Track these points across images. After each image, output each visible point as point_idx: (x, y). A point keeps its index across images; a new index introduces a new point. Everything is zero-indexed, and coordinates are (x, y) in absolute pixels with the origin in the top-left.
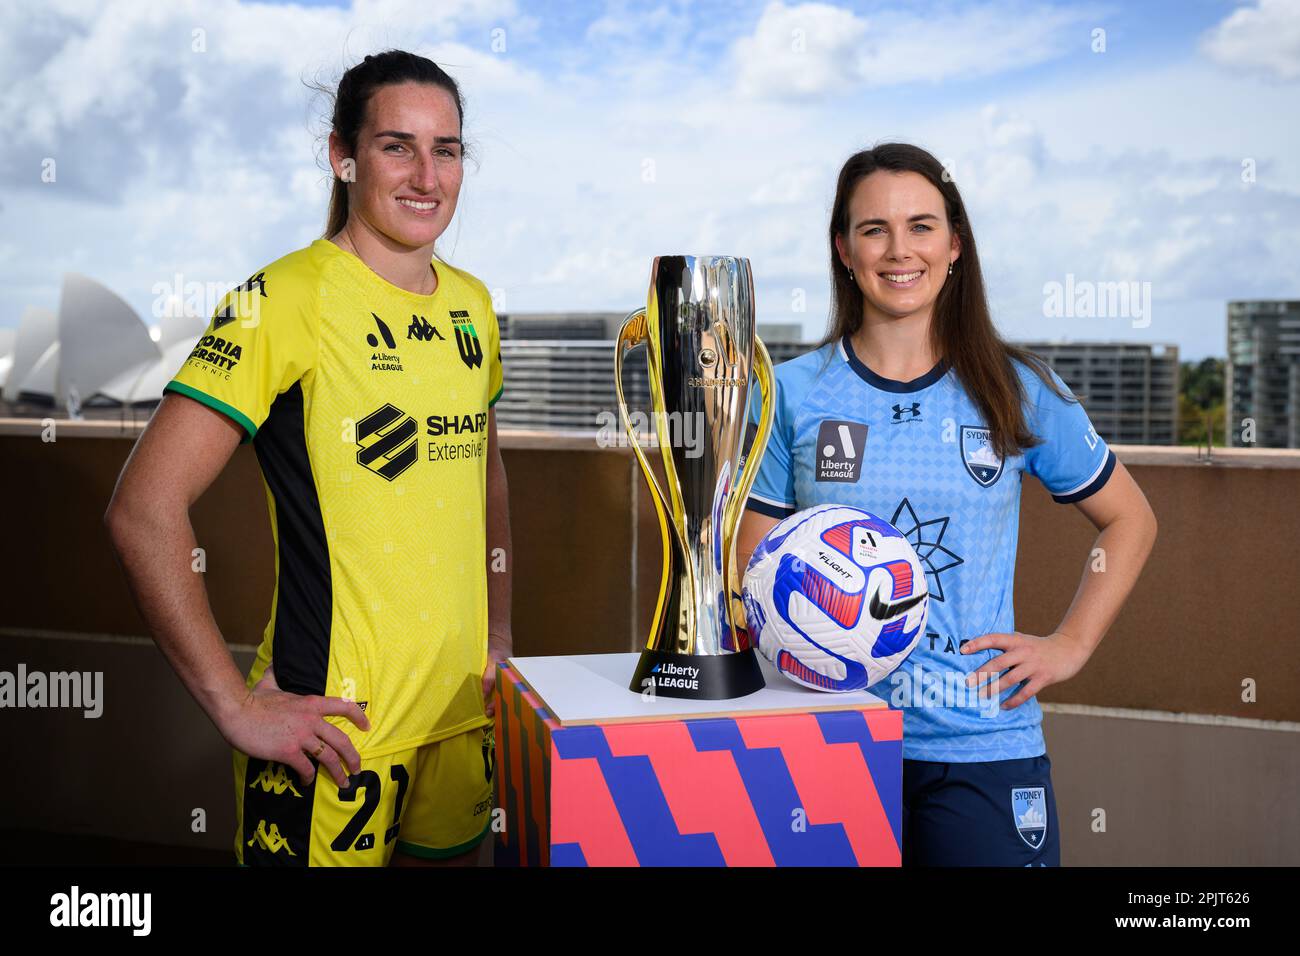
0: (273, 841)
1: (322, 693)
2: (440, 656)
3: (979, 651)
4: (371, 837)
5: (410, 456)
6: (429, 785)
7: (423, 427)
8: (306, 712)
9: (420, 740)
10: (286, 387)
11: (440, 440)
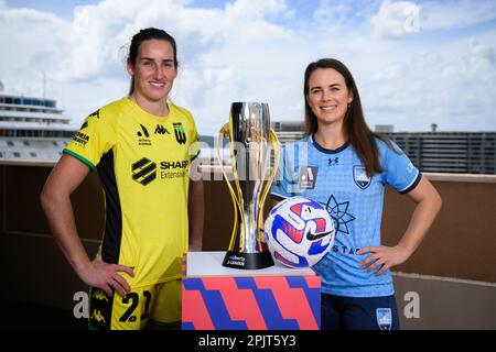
0: (99, 317)
1: (117, 263)
2: (163, 251)
3: (364, 254)
4: (135, 317)
5: (153, 177)
6: (161, 299)
7: (159, 166)
8: (109, 270)
9: (154, 282)
10: (106, 151)
11: (166, 171)
